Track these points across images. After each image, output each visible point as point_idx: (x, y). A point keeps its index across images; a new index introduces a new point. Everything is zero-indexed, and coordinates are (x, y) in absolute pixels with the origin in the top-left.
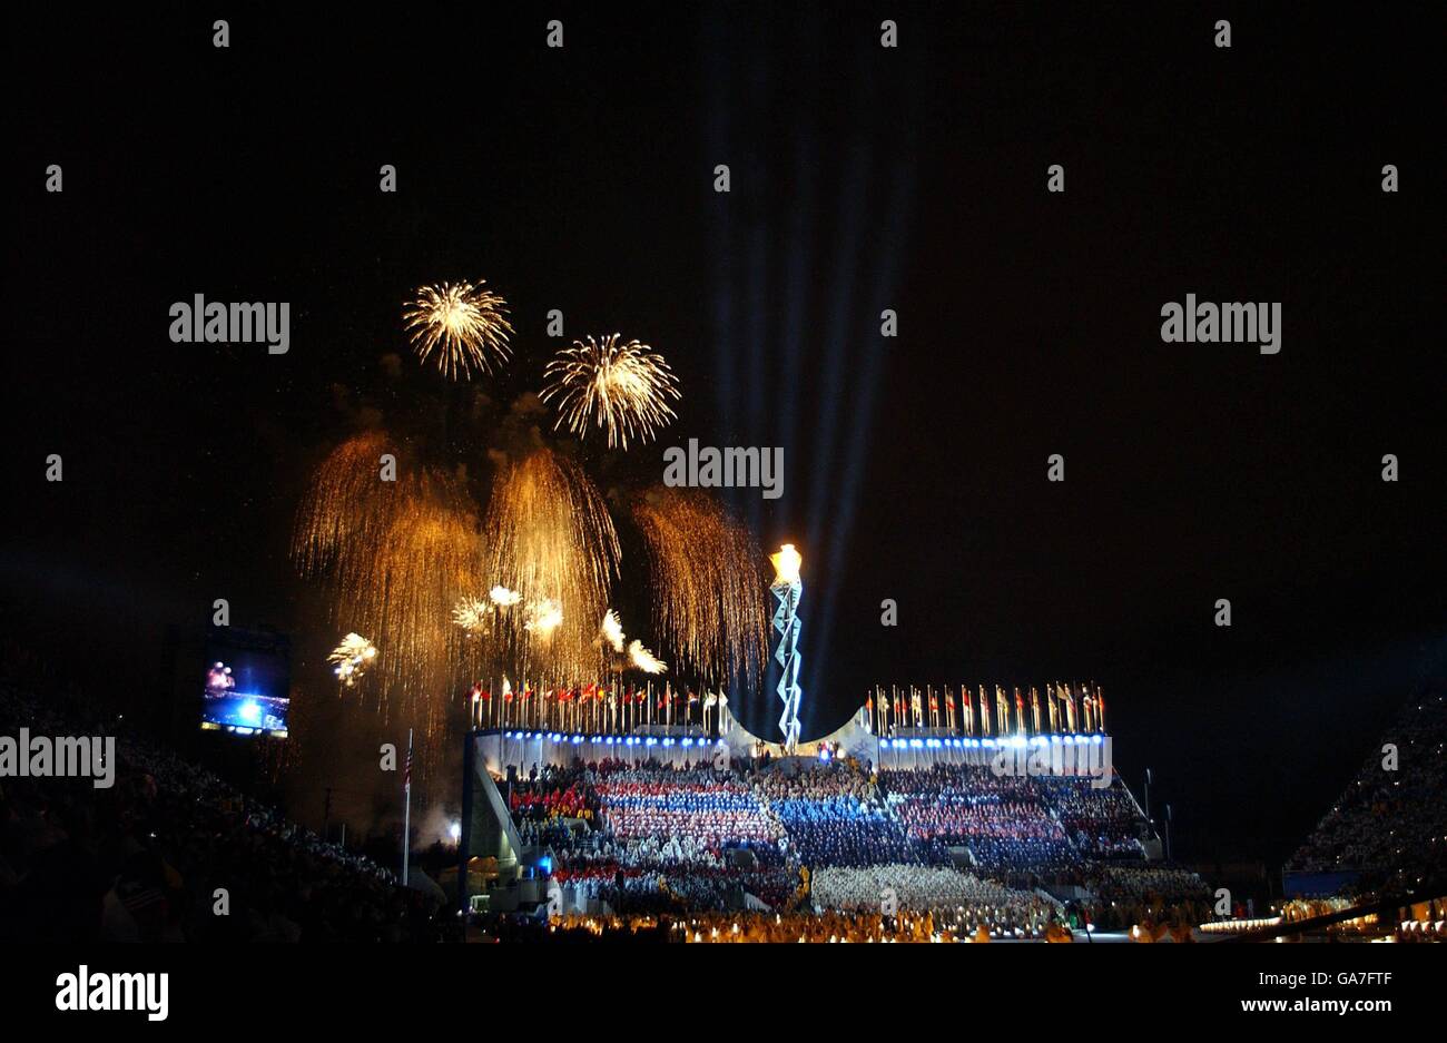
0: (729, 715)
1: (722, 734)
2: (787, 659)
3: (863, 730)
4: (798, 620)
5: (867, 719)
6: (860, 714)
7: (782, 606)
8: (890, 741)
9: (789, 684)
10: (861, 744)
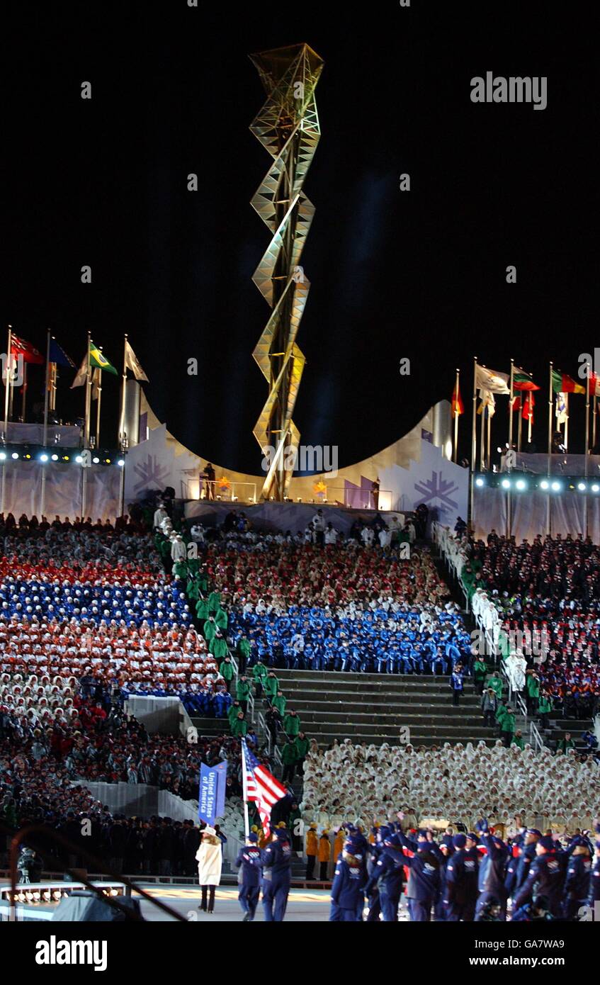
0: (141, 406)
1: (125, 444)
2: (278, 287)
3: (439, 452)
4: (308, 202)
5: (447, 431)
6: (433, 419)
7: (273, 169)
8: (493, 480)
9: (279, 345)
10: (431, 484)
